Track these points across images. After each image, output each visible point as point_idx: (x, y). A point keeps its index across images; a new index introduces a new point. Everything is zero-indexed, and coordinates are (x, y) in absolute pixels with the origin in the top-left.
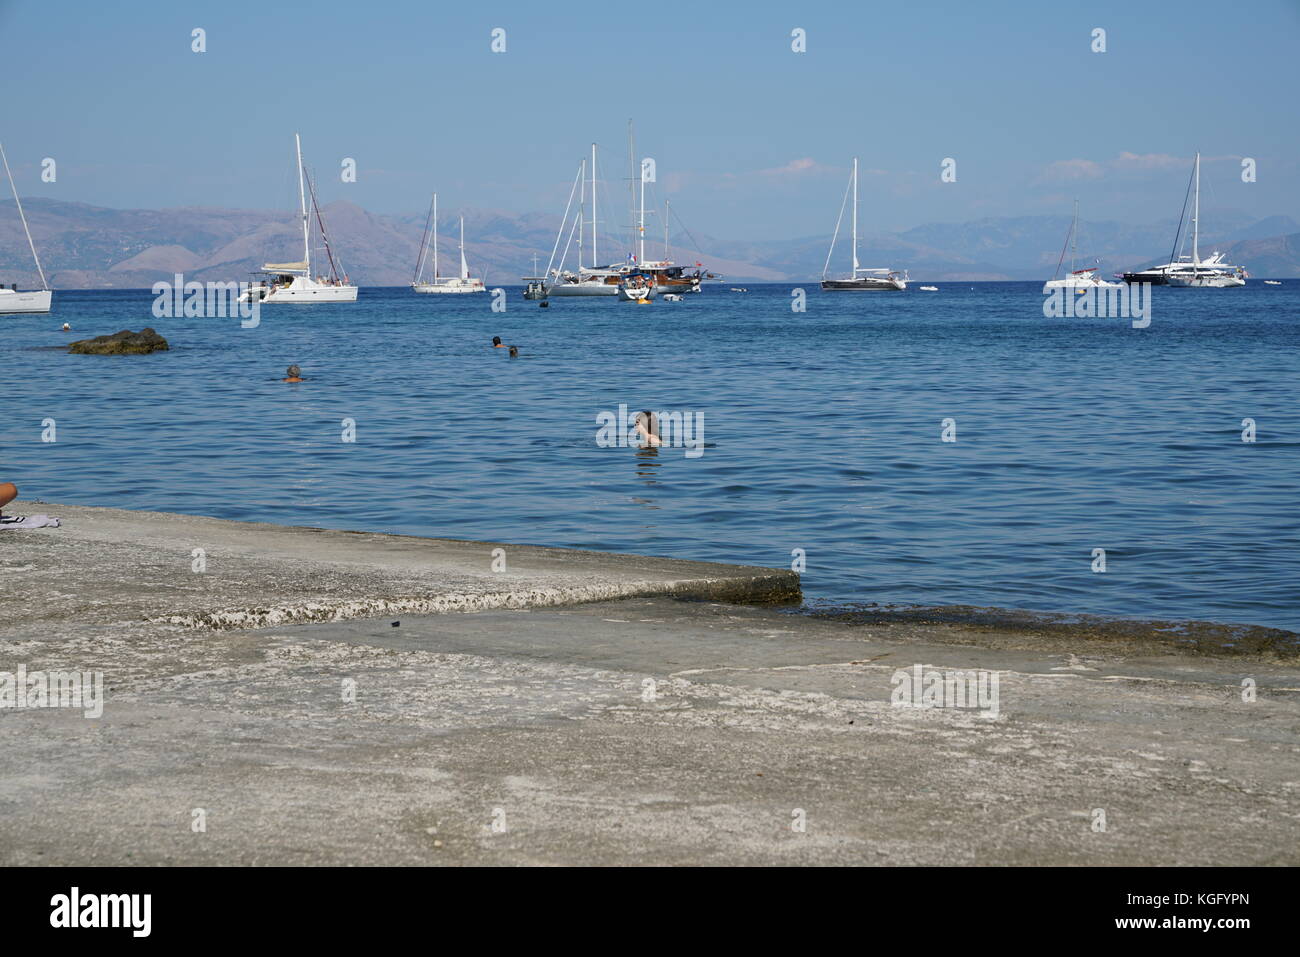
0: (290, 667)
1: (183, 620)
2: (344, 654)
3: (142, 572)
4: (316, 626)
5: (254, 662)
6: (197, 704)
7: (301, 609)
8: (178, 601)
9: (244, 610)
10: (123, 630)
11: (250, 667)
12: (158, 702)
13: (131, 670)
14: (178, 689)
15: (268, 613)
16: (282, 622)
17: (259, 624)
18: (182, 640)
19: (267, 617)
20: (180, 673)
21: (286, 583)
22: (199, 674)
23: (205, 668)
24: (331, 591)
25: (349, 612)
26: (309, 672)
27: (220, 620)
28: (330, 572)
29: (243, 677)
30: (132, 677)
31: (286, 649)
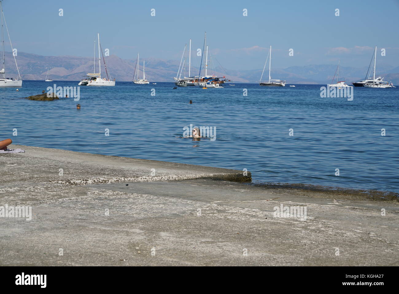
0: (94, 197)
1: (62, 182)
2: (111, 194)
3: (50, 167)
4: (102, 185)
5: (84, 196)
6: (66, 208)
7: (98, 180)
9: (81, 180)
10: (44, 185)
11: (82, 197)
12: (54, 207)
13: (46, 197)
14: (60, 203)
15: (88, 180)
16: (92, 183)
17: (85, 184)
18: (61, 188)
19: (88, 182)
20: (61, 198)
21: (94, 172)
22: (67, 199)
23: (69, 197)
24: (107, 174)
25: (113, 181)
26: (100, 199)
27: (73, 182)
28: (107, 169)
29: (80, 200)
30: (46, 199)
31: (93, 192)
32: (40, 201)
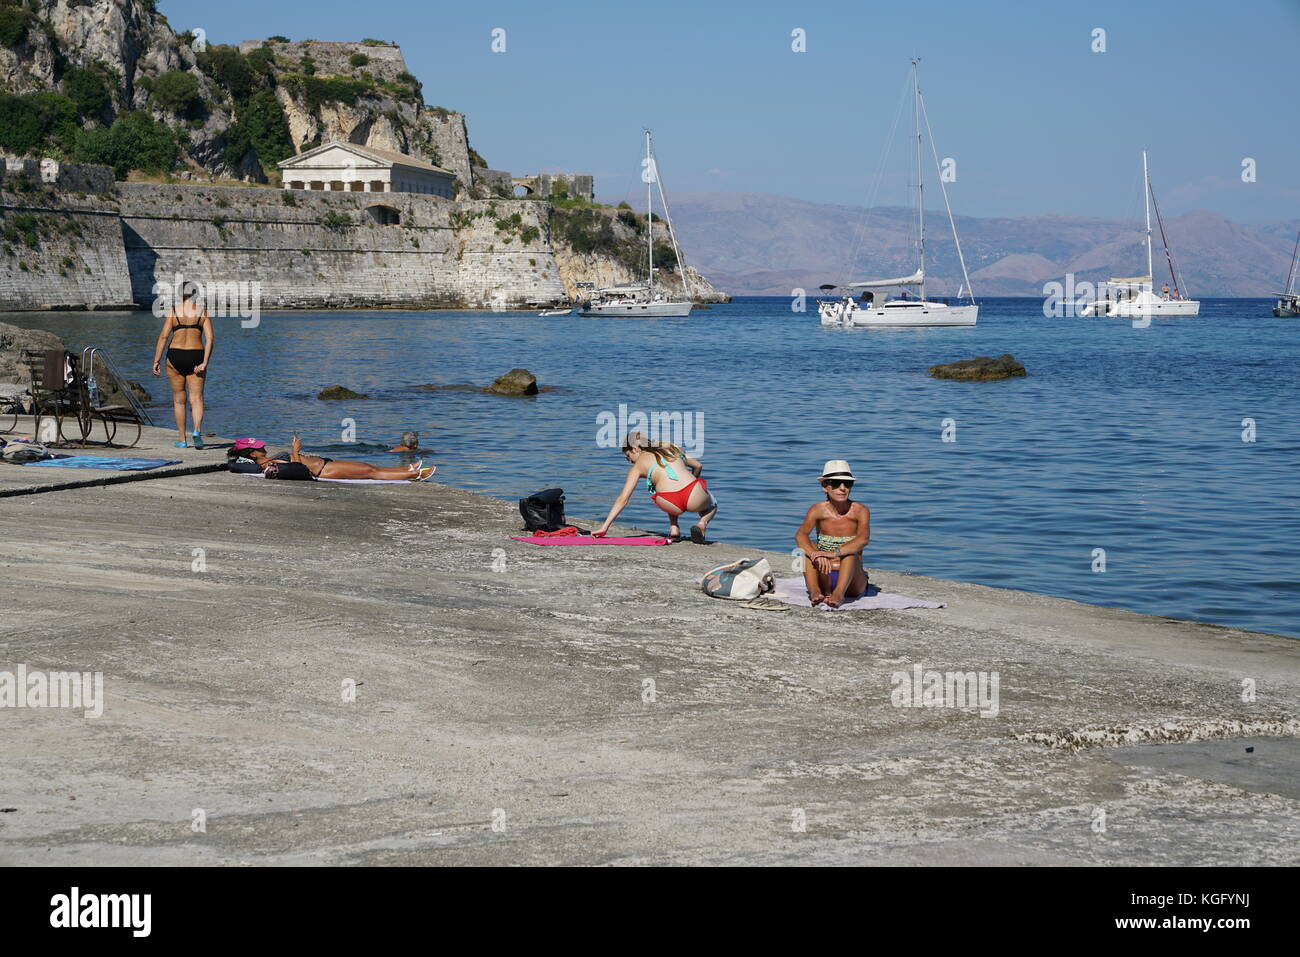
0: (1148, 807)
1: (1047, 737)
2: (1200, 792)
3: (1008, 671)
4: (1172, 746)
5: (1114, 799)
6: (1062, 848)
7: (1158, 729)
8: (1042, 712)
9: (1104, 729)
10: (992, 749)
11: (1110, 804)
12: (1027, 843)
13: (1001, 800)
14: (1045, 829)
15: (1126, 732)
16: (1140, 741)
17: (1118, 743)
18: (1046, 764)
19: (1126, 736)
20: (1046, 807)
21: (1144, 693)
22: (1064, 809)
23: (1068, 803)
24: (1187, 706)
25: (1204, 733)
26: (1165, 815)
27: (1082, 738)
28: (1187, 679)
30: (1003, 808)
31: (1144, 784)
32: (983, 816)
